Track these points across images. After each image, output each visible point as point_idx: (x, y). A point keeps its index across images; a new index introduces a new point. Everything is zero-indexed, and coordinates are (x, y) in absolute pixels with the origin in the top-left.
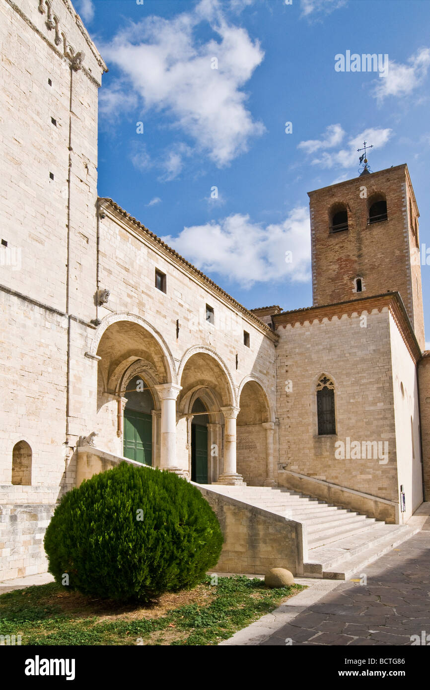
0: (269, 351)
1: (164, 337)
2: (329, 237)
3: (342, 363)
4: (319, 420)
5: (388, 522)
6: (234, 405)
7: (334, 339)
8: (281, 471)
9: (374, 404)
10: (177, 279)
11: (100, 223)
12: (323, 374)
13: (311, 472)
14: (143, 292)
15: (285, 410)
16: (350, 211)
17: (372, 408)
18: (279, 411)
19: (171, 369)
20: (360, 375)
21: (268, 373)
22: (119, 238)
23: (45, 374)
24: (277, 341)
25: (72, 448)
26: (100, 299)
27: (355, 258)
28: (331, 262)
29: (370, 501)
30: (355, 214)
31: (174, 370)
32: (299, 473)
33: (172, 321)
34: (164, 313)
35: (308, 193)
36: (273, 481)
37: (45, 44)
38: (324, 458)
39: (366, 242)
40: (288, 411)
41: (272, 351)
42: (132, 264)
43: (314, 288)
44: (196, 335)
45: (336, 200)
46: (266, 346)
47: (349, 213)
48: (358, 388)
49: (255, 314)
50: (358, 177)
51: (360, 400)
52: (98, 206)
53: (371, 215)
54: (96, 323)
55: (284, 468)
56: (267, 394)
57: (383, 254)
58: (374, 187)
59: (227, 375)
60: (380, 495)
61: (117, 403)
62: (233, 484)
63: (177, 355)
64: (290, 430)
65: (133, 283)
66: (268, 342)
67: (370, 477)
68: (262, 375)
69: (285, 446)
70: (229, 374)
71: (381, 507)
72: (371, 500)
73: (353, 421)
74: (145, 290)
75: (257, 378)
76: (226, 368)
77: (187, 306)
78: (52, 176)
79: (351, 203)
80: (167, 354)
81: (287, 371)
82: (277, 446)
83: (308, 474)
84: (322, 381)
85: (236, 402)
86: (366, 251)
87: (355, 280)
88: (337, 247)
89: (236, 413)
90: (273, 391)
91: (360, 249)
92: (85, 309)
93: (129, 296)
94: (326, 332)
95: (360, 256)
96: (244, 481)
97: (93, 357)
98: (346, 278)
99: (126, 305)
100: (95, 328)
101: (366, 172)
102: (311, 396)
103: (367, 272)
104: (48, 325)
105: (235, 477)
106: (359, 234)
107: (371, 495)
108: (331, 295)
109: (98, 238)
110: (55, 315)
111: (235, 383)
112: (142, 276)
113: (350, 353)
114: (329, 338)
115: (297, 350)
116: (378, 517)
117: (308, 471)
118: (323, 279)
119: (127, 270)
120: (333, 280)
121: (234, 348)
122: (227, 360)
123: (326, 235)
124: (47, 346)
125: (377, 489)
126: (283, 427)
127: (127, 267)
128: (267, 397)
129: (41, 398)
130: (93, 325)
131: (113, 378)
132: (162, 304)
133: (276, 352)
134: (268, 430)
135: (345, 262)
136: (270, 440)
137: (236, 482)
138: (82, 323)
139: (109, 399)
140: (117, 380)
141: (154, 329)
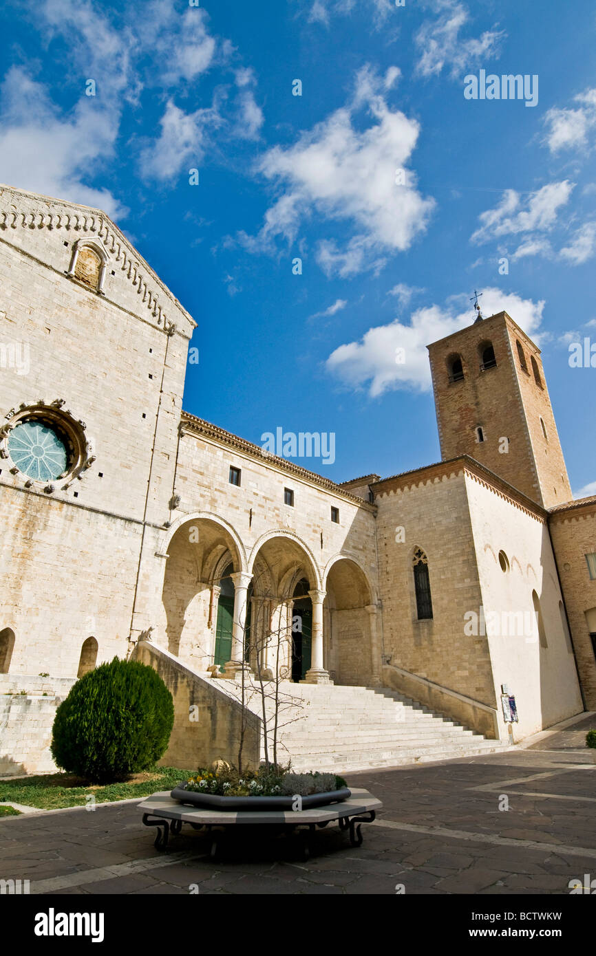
0: (366, 523)
1: (235, 528)
2: (449, 387)
3: (430, 534)
4: (417, 600)
5: (488, 735)
6: (319, 588)
7: (422, 507)
8: (384, 667)
9: (462, 580)
10: (253, 471)
11: (180, 441)
12: (416, 547)
13: (413, 667)
14: (216, 490)
15: (387, 590)
16: (464, 360)
17: (460, 585)
18: (381, 591)
19: (242, 557)
20: (447, 546)
21: (365, 548)
22: (196, 448)
23: (119, 576)
24: (376, 512)
25: (134, 643)
26: (173, 504)
27: (473, 407)
28: (453, 412)
29: (468, 706)
30: (468, 362)
31: (245, 558)
32: (402, 669)
33: (246, 511)
34: (236, 505)
35: (427, 347)
36: (377, 679)
37: (151, 327)
38: (424, 649)
39: (482, 390)
40: (389, 591)
41: (370, 522)
42: (207, 468)
43: (441, 441)
44: (272, 520)
45: (450, 350)
46: (361, 518)
47: (463, 362)
48: (446, 561)
49: (345, 489)
50: (472, 324)
51: (449, 576)
52: (180, 428)
53: (485, 361)
54: (167, 525)
55: (388, 662)
56: (365, 572)
57: (497, 400)
58: (481, 336)
59: (310, 556)
60: (478, 698)
61: (210, 592)
62: (315, 682)
63: (249, 542)
64: (391, 613)
65: (207, 484)
66: (365, 513)
67: (466, 673)
68: (358, 551)
69: (388, 635)
70: (312, 555)
71: (480, 714)
72: (470, 704)
73: (445, 601)
74: (218, 488)
75: (350, 555)
76: (308, 549)
77: (263, 494)
78: (144, 416)
79: (463, 352)
80: (238, 543)
81: (386, 544)
82: (381, 634)
83: (410, 670)
84: (417, 554)
85: (321, 585)
86: (483, 398)
87: (476, 429)
88: (456, 397)
89: (322, 596)
90: (372, 569)
91: (477, 397)
92: (159, 513)
93: (202, 496)
94: (415, 499)
95: (477, 404)
96: (331, 678)
97: (162, 556)
98: (468, 428)
99: (198, 505)
100: (166, 530)
101: (479, 318)
102: (407, 572)
103: (486, 420)
104: (126, 533)
105: (319, 674)
106: (474, 382)
107: (469, 698)
108: (457, 448)
109: (177, 453)
110: (134, 523)
111: (319, 564)
112: (217, 476)
113: (436, 522)
114: (418, 506)
115: (393, 521)
116: (478, 729)
117: (411, 666)
118: (448, 431)
119: (202, 474)
120: (457, 431)
121: (319, 527)
122: (309, 541)
123: (445, 386)
124: (123, 551)
125: (475, 690)
126: (386, 611)
127: (202, 471)
128: (366, 575)
129: (112, 597)
130: (165, 528)
131: (207, 567)
132: (235, 496)
133: (376, 523)
134: (371, 615)
135: (465, 411)
136: (373, 627)
137: (320, 680)
138: (155, 527)
139: (202, 588)
140: (210, 568)
141: (225, 521)
